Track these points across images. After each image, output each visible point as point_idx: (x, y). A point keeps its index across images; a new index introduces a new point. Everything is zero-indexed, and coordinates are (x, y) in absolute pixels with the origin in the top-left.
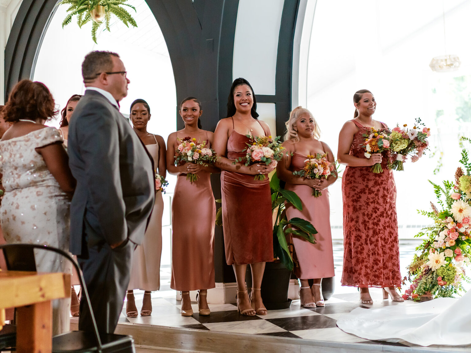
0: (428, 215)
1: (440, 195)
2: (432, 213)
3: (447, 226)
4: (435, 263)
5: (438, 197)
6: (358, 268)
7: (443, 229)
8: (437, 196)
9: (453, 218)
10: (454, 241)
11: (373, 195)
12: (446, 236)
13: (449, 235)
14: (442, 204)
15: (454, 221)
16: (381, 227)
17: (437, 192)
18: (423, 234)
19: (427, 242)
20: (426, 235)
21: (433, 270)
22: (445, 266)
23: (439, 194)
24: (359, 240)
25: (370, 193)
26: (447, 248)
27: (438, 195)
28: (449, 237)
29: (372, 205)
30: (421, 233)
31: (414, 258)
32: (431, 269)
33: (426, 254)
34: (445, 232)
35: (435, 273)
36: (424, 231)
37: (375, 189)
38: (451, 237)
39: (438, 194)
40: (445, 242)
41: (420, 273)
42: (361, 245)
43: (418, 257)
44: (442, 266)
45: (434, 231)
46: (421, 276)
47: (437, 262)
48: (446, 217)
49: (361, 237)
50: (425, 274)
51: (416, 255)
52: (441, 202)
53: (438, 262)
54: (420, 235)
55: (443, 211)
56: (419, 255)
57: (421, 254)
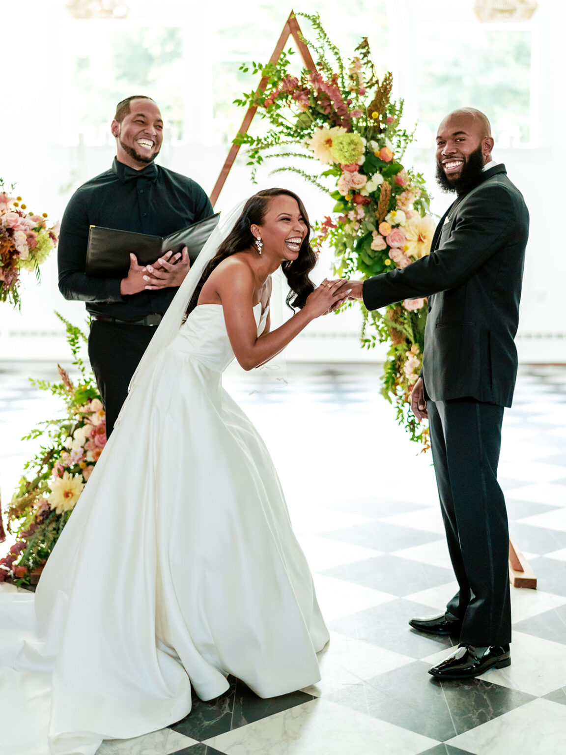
0: (52, 390)
1: (78, 348)
2: (61, 387)
3: (90, 418)
4: (63, 497)
5: (75, 352)
7: (81, 424)
8: (72, 349)
12: (87, 440)
13: (93, 437)
14: (81, 367)
17: (73, 341)
18: (41, 433)
19: (48, 450)
20: (46, 434)
21: (58, 512)
23: (77, 345)
26: (89, 463)
27: (74, 348)
28: (94, 442)
30: (34, 431)
31: (20, 485)
32: (55, 510)
33: (46, 477)
34: (86, 430)
35: (62, 519)
36: (41, 428)
38: (97, 444)
39: (74, 345)
40: (85, 452)
41: (31, 518)
43: (29, 483)
45: (63, 428)
47: (66, 494)
48: (90, 400)
50: (41, 522)
51: (24, 478)
52: (79, 362)
53: (70, 495)
54: (33, 435)
55: (83, 383)
56: (31, 477)
57: (36, 476)
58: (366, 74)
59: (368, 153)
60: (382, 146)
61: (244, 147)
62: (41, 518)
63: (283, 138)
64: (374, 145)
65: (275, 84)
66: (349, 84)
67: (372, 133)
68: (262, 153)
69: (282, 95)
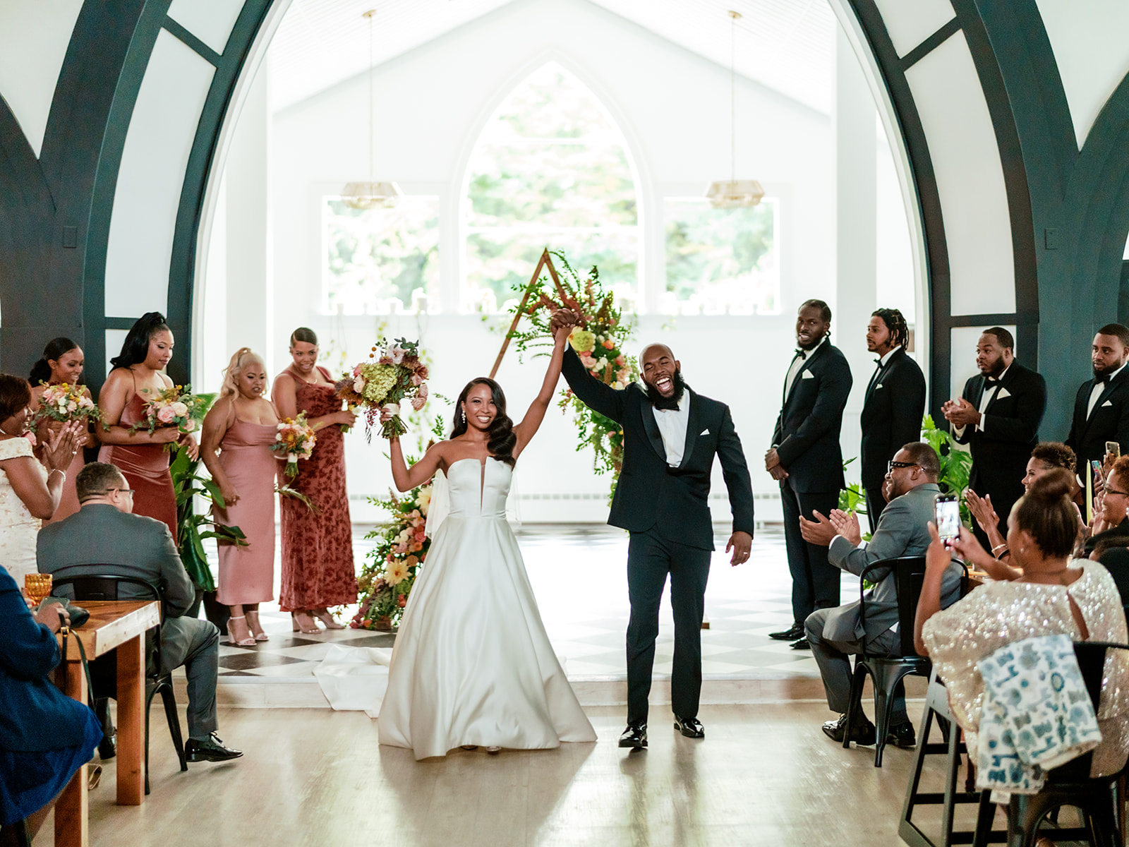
0: (383, 506)
2: (390, 503)
3: (411, 522)
4: (394, 575)
6: (310, 583)
7: (404, 527)
9: (421, 512)
10: (420, 544)
11: (324, 479)
12: (410, 537)
13: (414, 535)
15: (422, 515)
16: (334, 523)
18: (377, 534)
19: (381, 546)
20: (380, 535)
21: (390, 586)
22: (407, 579)
24: (311, 544)
25: (321, 476)
26: (411, 554)
29: (324, 493)
30: (372, 533)
32: (388, 584)
33: (380, 564)
34: (409, 530)
35: (394, 590)
36: (377, 530)
37: (327, 471)
38: (417, 539)
40: (408, 546)
41: (371, 590)
42: (314, 550)
44: (404, 580)
45: (392, 530)
46: (375, 594)
47: (397, 574)
48: (411, 511)
49: (313, 539)
50: (379, 592)
51: (365, 565)
53: (399, 574)
54: (372, 535)
55: (404, 501)
56: (370, 566)
57: (373, 564)
58: (596, 289)
59: (597, 343)
60: (607, 339)
61: (514, 340)
62: (379, 590)
63: (540, 333)
64: (601, 338)
65: (535, 298)
66: (585, 297)
67: (599, 330)
68: (526, 343)
69: (539, 306)
